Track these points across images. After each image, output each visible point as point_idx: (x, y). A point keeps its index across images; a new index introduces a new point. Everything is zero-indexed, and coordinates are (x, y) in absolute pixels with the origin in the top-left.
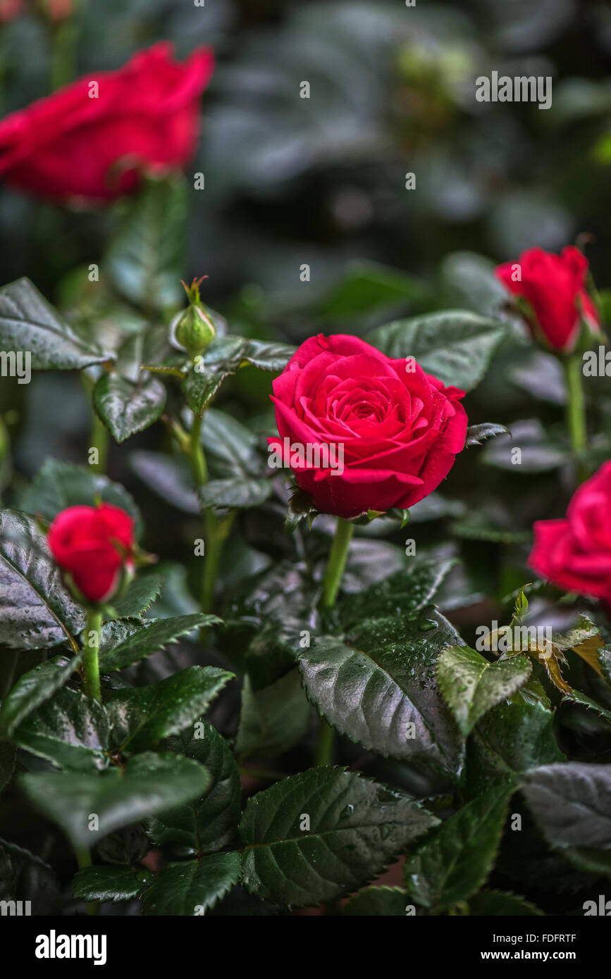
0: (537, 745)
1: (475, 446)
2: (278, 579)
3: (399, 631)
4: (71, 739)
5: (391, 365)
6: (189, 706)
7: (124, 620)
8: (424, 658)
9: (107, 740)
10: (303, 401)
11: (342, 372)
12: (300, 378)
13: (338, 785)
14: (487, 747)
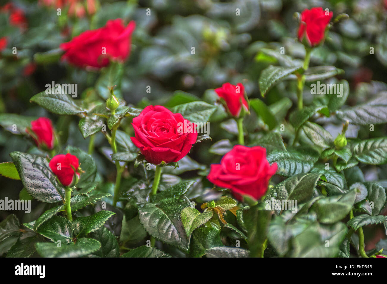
0: (213, 241)
1: (199, 142)
2: (139, 186)
3: (173, 202)
4: (60, 233)
5: (173, 115)
6: (98, 223)
7: (81, 195)
8: (179, 211)
9: (72, 234)
10: (143, 126)
11: (157, 117)
12: (143, 118)
13: (148, 252)
14: (197, 241)
